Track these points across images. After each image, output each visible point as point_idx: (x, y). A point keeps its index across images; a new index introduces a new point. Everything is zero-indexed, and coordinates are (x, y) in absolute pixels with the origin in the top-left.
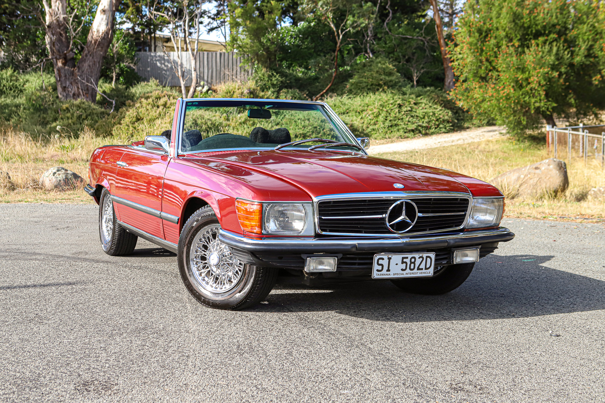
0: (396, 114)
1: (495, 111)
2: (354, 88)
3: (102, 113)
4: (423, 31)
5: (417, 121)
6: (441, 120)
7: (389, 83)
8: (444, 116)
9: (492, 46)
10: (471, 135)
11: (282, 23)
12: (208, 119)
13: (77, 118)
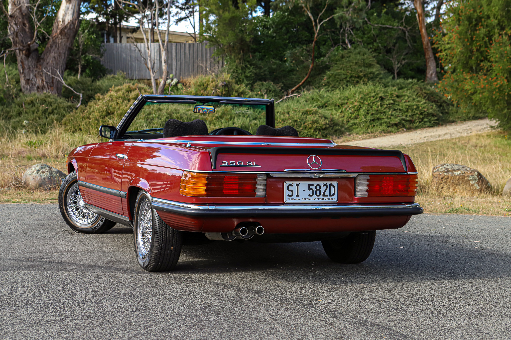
0: (378, 107)
1: (488, 103)
2: (331, 81)
3: (70, 107)
4: (403, 20)
5: (400, 115)
6: (426, 113)
7: (369, 75)
8: (428, 109)
9: (482, 36)
10: (458, 129)
11: (253, 13)
12: (184, 113)
13: (43, 113)
